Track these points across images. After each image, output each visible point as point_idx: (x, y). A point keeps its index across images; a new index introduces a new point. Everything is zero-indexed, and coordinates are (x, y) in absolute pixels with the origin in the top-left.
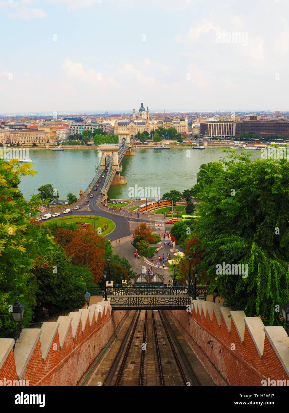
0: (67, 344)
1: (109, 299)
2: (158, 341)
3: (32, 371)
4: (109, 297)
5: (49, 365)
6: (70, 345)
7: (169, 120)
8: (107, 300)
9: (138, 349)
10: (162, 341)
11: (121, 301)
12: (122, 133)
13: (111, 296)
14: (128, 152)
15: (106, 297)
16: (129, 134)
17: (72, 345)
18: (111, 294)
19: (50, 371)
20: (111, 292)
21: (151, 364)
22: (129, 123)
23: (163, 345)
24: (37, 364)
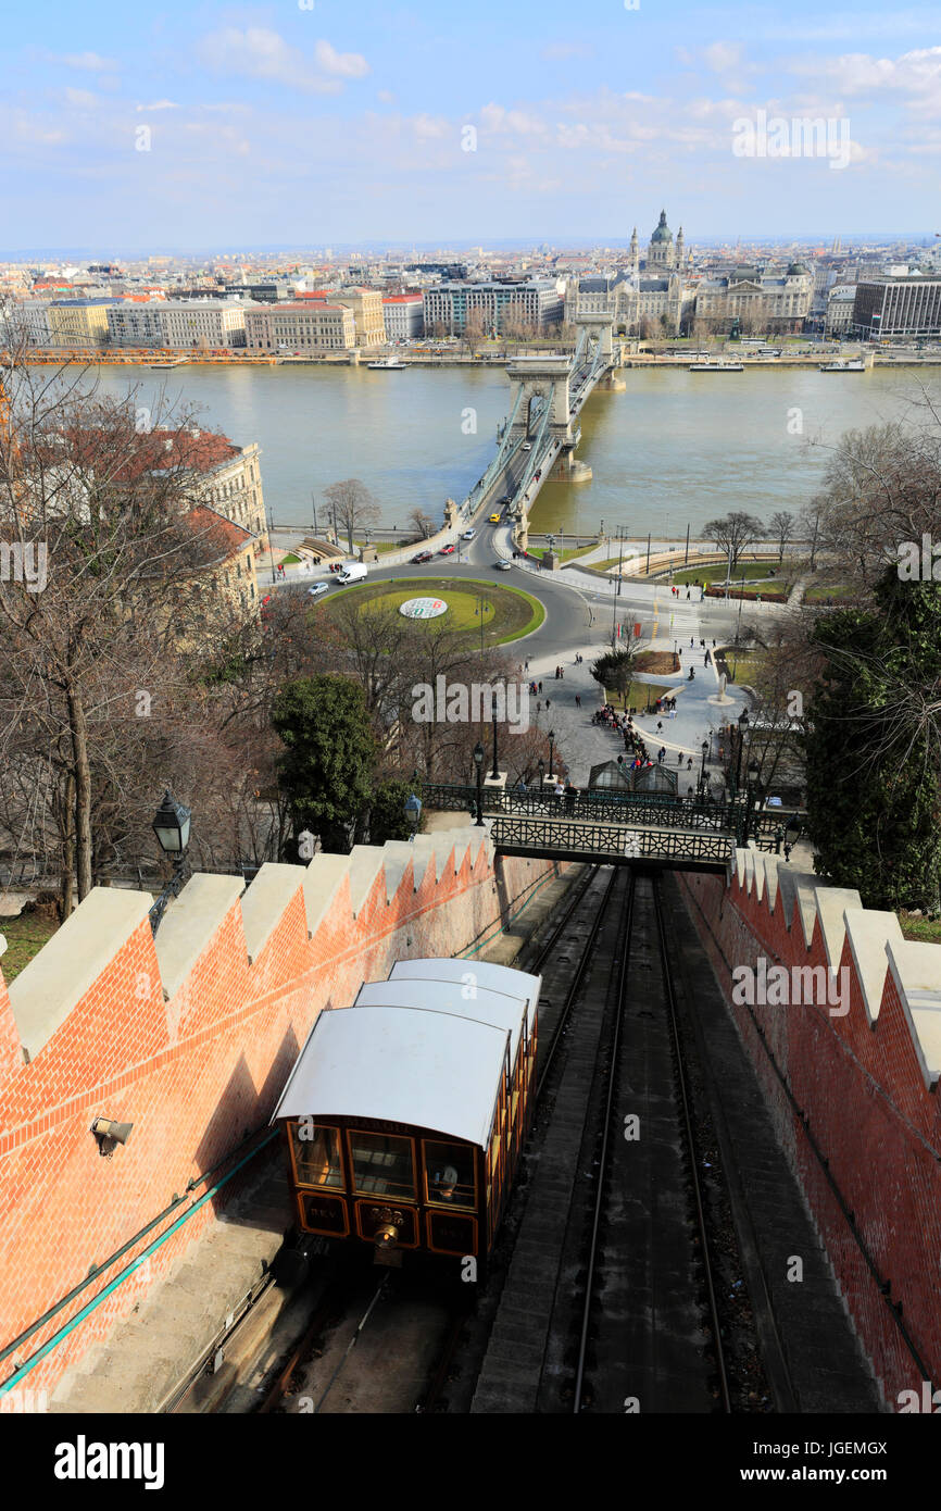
0: (333, 929)
1: (489, 823)
2: (632, 954)
3: (211, 982)
4: (489, 818)
5: (269, 974)
6: (342, 933)
7: (752, 272)
8: (483, 825)
9: (565, 968)
10: (641, 955)
11: (523, 831)
12: (589, 318)
13: (497, 815)
14: (605, 383)
15: (480, 817)
16: (609, 323)
17: (351, 932)
18: (497, 808)
19: (273, 991)
20: (497, 803)
21: (593, 1011)
22: (613, 284)
23: (643, 966)
24: (228, 967)
